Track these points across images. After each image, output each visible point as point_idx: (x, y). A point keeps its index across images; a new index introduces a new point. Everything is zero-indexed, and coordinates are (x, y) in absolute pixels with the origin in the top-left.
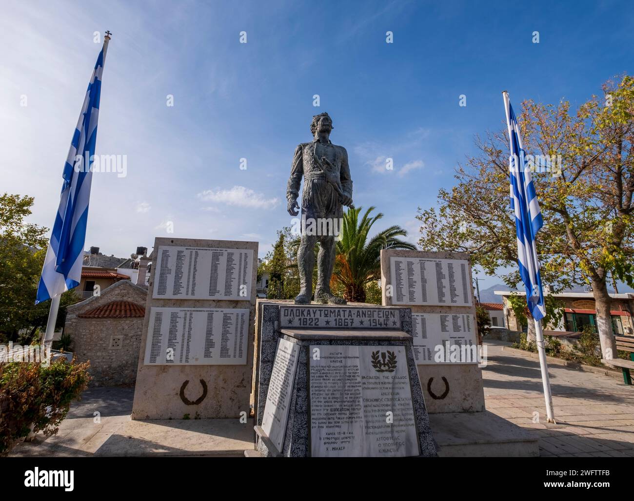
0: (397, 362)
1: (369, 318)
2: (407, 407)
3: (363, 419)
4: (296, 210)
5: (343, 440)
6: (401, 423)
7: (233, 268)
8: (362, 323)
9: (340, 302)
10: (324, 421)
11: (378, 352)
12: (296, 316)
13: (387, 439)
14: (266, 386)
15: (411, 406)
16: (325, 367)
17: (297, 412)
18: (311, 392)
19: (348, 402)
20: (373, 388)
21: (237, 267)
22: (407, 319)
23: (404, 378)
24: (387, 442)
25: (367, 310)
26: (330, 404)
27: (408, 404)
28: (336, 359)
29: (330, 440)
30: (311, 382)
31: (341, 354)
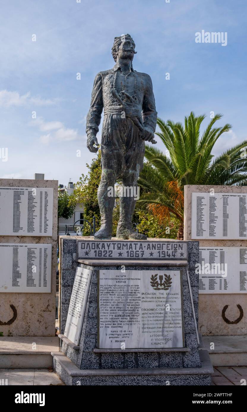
0: (171, 282)
1: (158, 251)
2: (177, 315)
3: (141, 323)
4: (95, 146)
5: (124, 336)
6: (171, 326)
7: (34, 206)
8: (151, 254)
9: (140, 237)
10: (110, 323)
11: (156, 275)
12: (92, 249)
13: (159, 336)
14: (67, 305)
15: (180, 314)
16: (112, 286)
17: (89, 317)
18: (100, 304)
19: (129, 310)
20: (150, 301)
21: (38, 205)
22: (195, 251)
23: (177, 294)
24: (158, 338)
25: (157, 243)
26: (114, 312)
27: (178, 313)
28: (121, 280)
29: (113, 335)
30: (100, 296)
31: (125, 276)
